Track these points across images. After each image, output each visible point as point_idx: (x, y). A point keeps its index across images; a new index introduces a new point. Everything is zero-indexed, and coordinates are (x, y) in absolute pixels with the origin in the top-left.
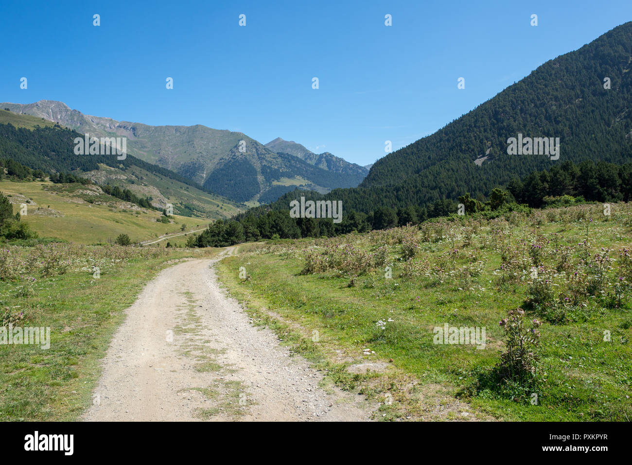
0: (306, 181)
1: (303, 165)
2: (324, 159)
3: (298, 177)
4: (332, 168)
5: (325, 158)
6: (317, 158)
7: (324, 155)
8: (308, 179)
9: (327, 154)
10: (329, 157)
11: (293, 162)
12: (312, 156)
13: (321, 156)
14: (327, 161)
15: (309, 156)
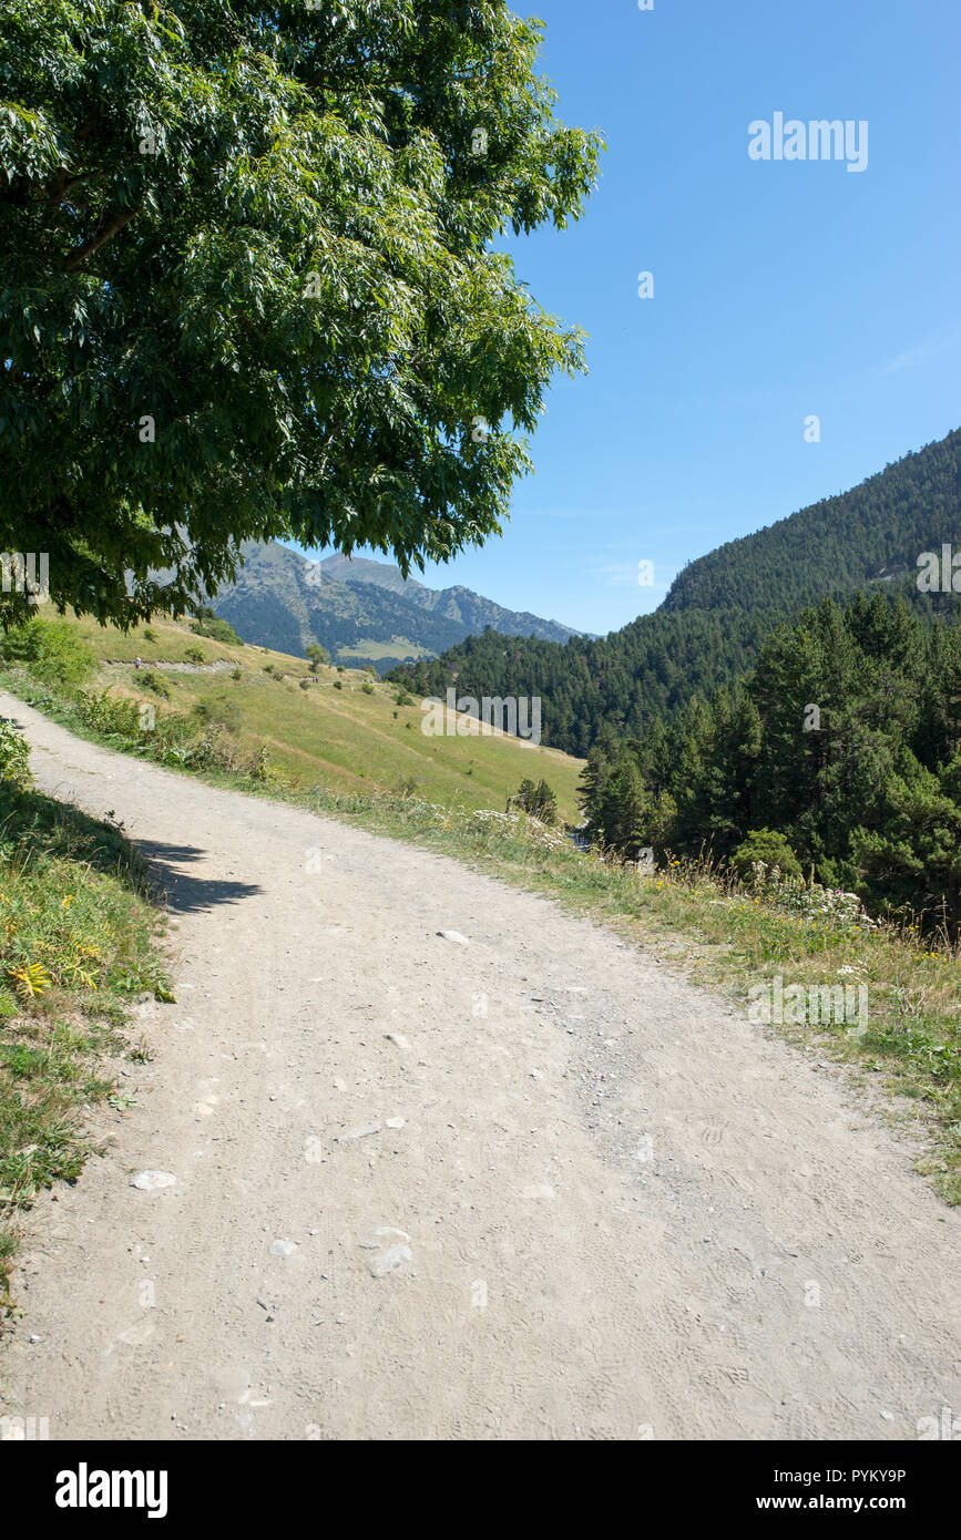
0: (420, 649)
1: (411, 613)
2: (453, 602)
3: (399, 640)
4: (474, 622)
5: (456, 599)
6: (436, 598)
7: (454, 593)
8: (424, 645)
9: (460, 590)
10: (466, 597)
11: (385, 603)
12: (424, 594)
13: (446, 594)
14: (461, 606)
15: (416, 594)
